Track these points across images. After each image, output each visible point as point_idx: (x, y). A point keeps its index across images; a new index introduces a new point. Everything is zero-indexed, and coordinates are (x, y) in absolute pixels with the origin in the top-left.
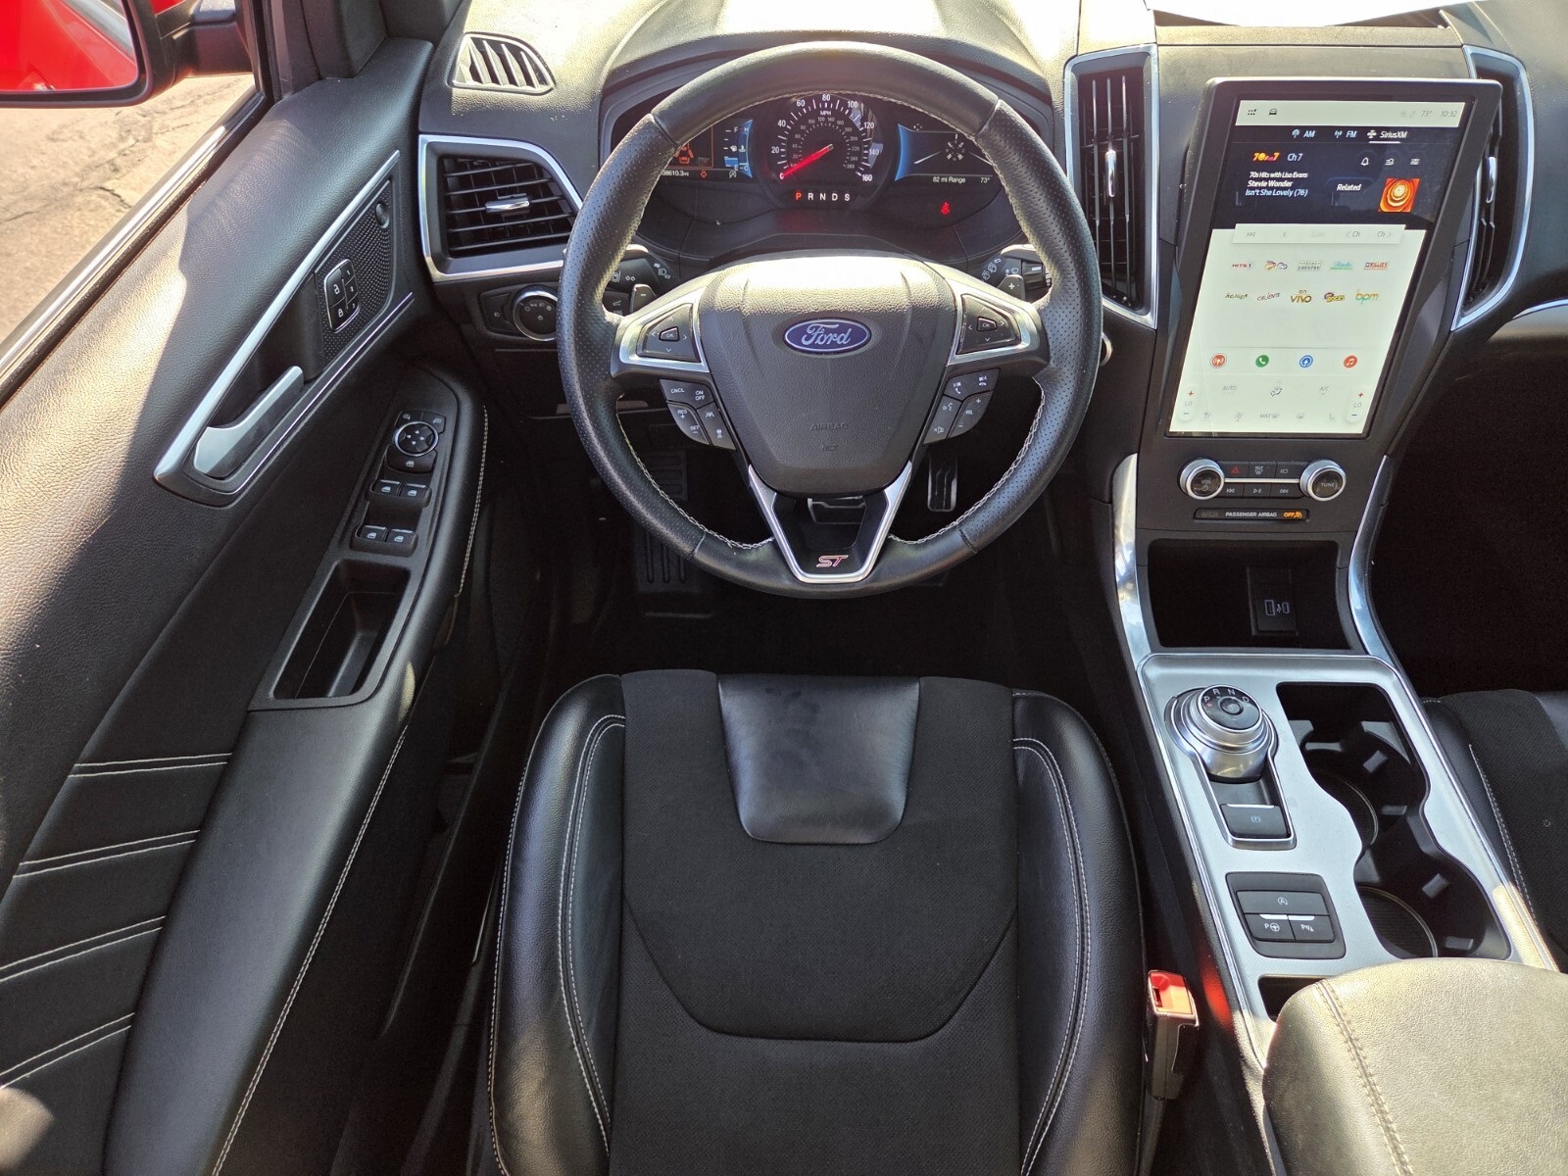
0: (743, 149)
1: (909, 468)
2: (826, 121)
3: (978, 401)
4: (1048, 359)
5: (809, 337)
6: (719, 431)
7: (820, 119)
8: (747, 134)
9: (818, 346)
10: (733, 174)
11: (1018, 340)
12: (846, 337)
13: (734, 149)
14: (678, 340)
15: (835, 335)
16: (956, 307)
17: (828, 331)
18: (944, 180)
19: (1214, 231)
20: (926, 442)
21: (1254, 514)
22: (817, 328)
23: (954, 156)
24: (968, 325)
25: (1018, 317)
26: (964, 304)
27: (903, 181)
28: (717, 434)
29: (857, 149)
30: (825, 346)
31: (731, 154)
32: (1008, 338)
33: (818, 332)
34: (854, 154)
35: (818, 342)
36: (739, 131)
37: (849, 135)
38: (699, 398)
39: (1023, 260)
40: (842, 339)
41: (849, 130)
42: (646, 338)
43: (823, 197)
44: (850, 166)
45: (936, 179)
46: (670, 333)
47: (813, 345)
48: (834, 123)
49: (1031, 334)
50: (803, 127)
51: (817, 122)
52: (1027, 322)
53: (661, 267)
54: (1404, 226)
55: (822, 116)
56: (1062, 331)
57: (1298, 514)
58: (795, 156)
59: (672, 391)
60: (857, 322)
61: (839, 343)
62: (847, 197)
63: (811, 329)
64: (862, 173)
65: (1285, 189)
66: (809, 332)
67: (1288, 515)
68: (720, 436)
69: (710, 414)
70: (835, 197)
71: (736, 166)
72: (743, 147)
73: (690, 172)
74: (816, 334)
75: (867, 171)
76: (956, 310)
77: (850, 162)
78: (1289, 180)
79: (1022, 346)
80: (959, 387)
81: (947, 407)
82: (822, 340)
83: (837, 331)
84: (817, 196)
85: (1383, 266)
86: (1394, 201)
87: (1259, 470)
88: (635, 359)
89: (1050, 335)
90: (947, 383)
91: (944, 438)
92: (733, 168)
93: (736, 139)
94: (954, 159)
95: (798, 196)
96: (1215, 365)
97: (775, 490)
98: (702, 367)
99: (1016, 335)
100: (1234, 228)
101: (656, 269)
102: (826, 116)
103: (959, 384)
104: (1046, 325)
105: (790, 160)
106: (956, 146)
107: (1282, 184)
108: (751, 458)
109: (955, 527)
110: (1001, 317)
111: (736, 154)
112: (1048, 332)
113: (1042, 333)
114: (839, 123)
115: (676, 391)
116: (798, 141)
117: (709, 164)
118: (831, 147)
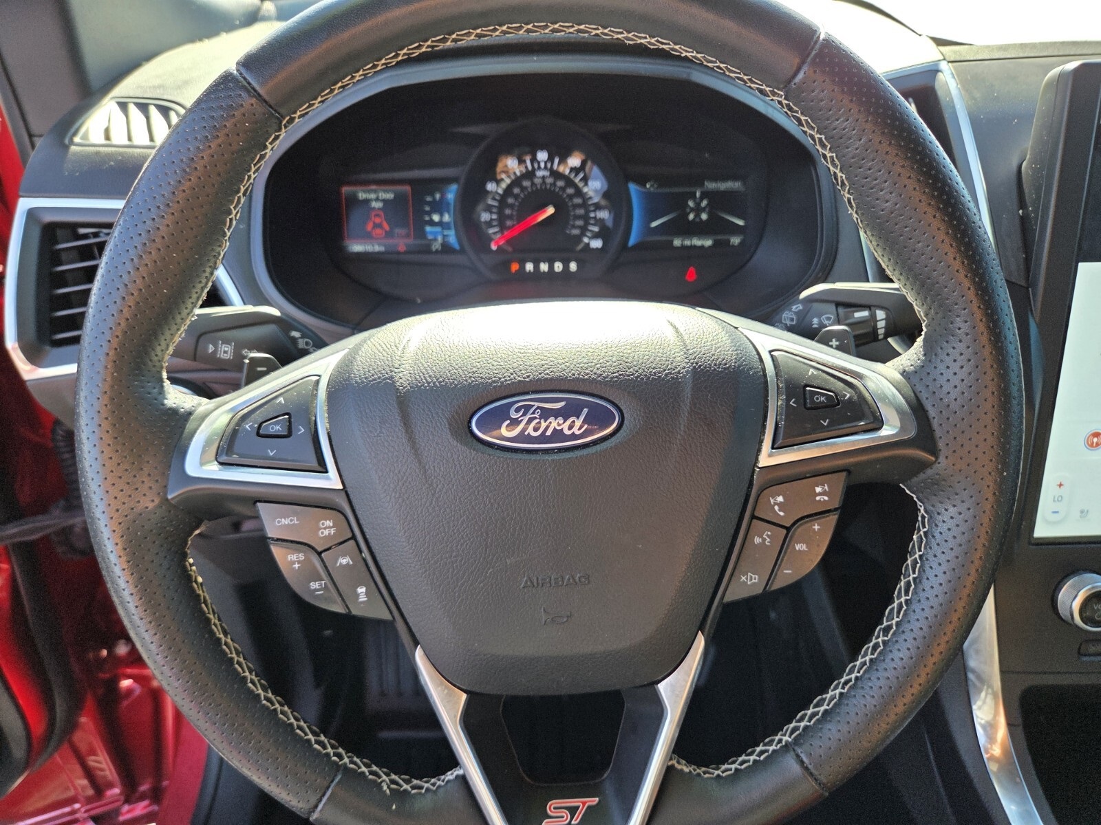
0: (447, 218)
1: (700, 643)
2: (544, 182)
3: (816, 527)
4: (934, 451)
5: (515, 422)
6: (361, 590)
7: (537, 181)
8: (452, 202)
9: (530, 439)
10: (436, 246)
11: (878, 423)
12: (578, 423)
13: (436, 218)
14: (289, 435)
15: (560, 420)
16: (764, 370)
17: (546, 414)
18: (687, 243)
19: (1080, 264)
20: (729, 598)
22: (527, 408)
23: (698, 215)
24: (788, 400)
25: (870, 385)
26: (776, 365)
27: (638, 247)
28: (357, 595)
29: (582, 211)
30: (543, 439)
31: (432, 223)
32: (861, 420)
33: (528, 416)
34: (579, 217)
35: (530, 431)
36: (441, 198)
37: (571, 197)
38: (326, 532)
39: (838, 304)
40: (570, 428)
41: (570, 191)
42: (235, 433)
43: (544, 267)
44: (576, 232)
45: (677, 242)
46: (275, 424)
47: (522, 437)
48: (554, 184)
49: (900, 411)
50: (516, 191)
51: (533, 184)
52: (889, 393)
53: (302, 337)
55: (539, 177)
56: (954, 406)
58: (509, 223)
59: (276, 522)
60: (601, 398)
61: (567, 432)
62: (573, 266)
63: (517, 410)
64: (591, 238)
66: (514, 415)
68: (363, 598)
69: (344, 561)
70: (558, 266)
71: (439, 237)
72: (447, 215)
73: (385, 246)
74: (526, 419)
75: (595, 236)
76: (765, 375)
77: (574, 227)
79: (887, 431)
80: (779, 504)
81: (763, 538)
82: (536, 429)
83: (564, 414)
84: (537, 267)
88: (213, 470)
89: (932, 413)
90: (758, 496)
91: (759, 591)
92: (435, 240)
93: (439, 207)
94: (697, 220)
95: (515, 267)
96: (1092, 445)
97: (465, 691)
98: (332, 481)
99: (873, 413)
101: (294, 340)
102: (543, 178)
103: (780, 499)
104: (923, 396)
105: (502, 227)
106: (698, 204)
108: (417, 635)
109: (787, 747)
110: (842, 385)
111: (440, 224)
112: (928, 407)
113: (917, 410)
114: (559, 184)
115: (285, 521)
116: (511, 206)
117: (408, 236)
118: (551, 210)
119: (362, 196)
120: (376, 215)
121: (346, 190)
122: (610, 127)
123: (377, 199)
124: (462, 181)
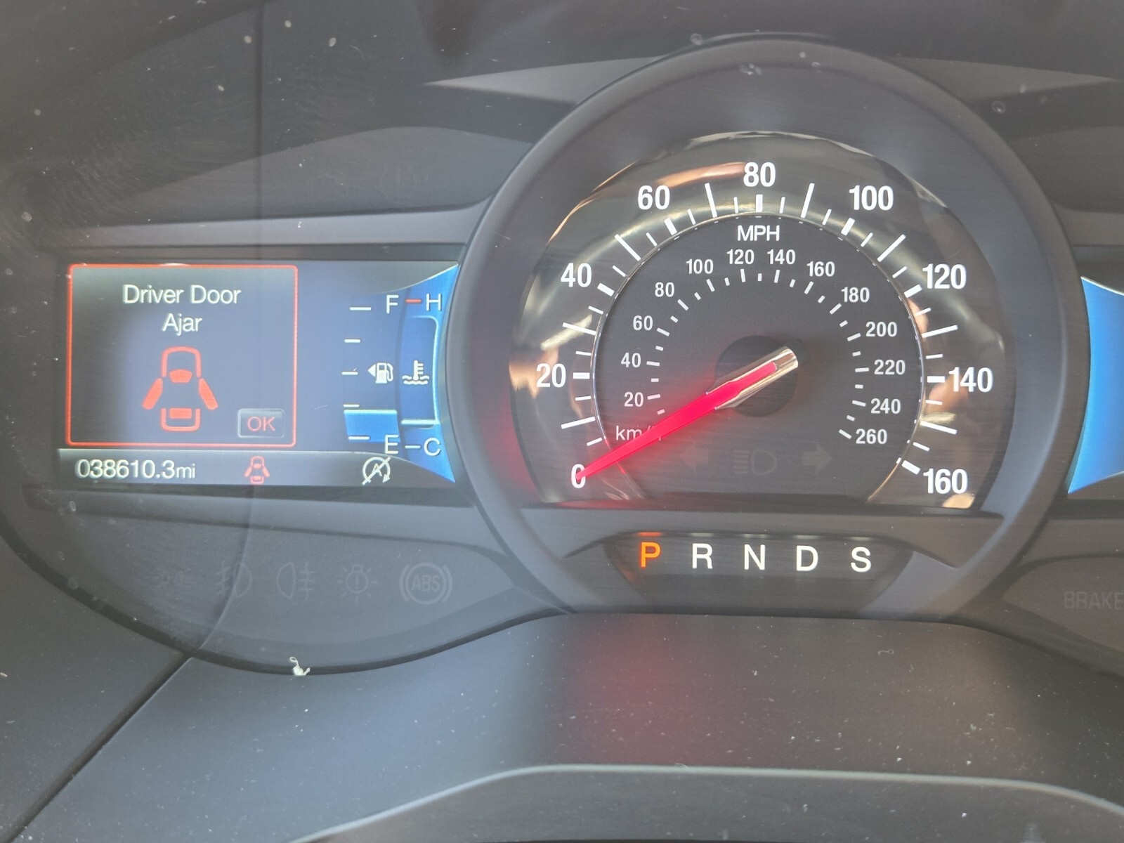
2: (762, 263)
7: (737, 257)
8: (437, 321)
10: (376, 470)
29: (898, 367)
34: (885, 387)
36: (402, 309)
37: (858, 314)
41: (855, 295)
43: (754, 557)
48: (799, 270)
50: (664, 290)
51: (723, 267)
55: (746, 245)
58: (634, 399)
64: (925, 462)
71: (390, 440)
72: (417, 367)
75: (941, 455)
84: (727, 556)
92: (374, 447)
95: (650, 551)
102: (761, 246)
105: (610, 413)
114: (816, 269)
116: (644, 342)
117: (279, 432)
118: (786, 362)
119: (135, 294)
120: (181, 362)
121: (81, 275)
122: (1025, 81)
123: (184, 308)
124: (472, 254)
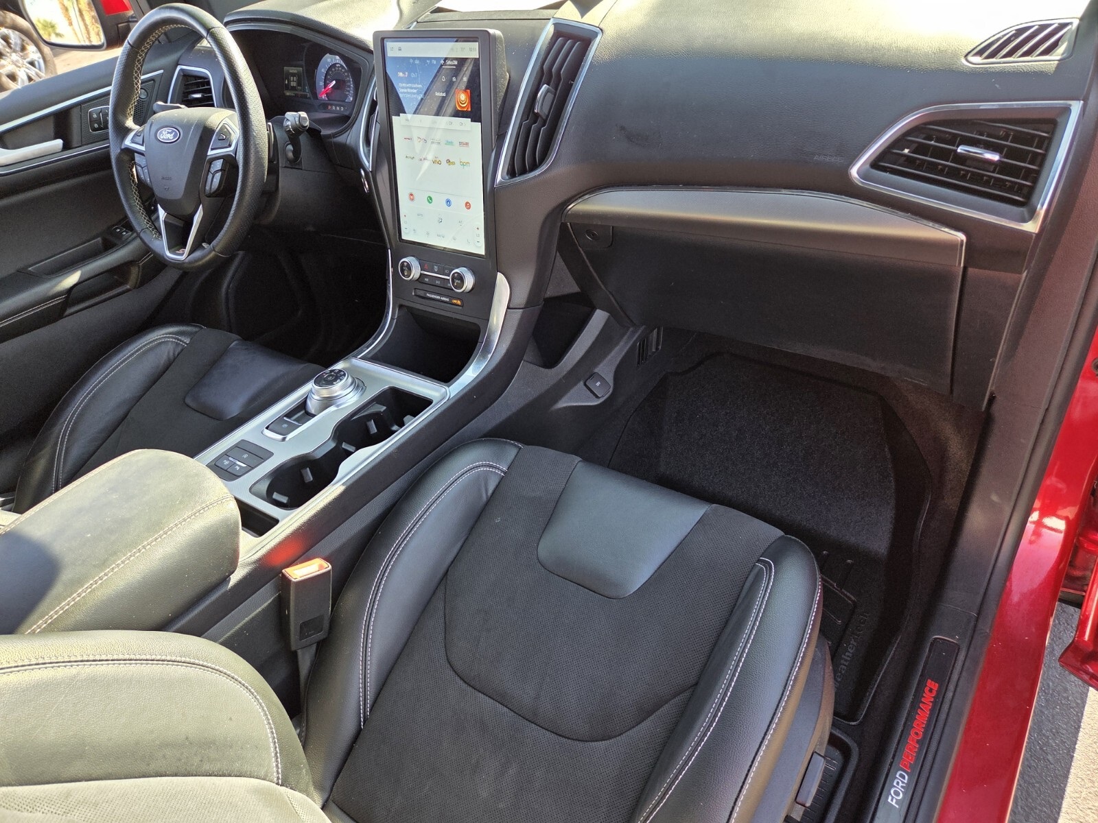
7: (337, 69)
11: (230, 146)
12: (172, 136)
17: (168, 133)
19: (393, 117)
21: (438, 297)
22: (166, 131)
24: (216, 137)
37: (344, 73)
44: (347, 93)
54: (470, 119)
55: (337, 67)
57: (459, 302)
63: (164, 132)
65: (414, 94)
67: (455, 301)
78: (415, 88)
79: (231, 149)
83: (171, 133)
85: (467, 144)
86: (464, 104)
87: (436, 268)
96: (411, 199)
100: (399, 116)
107: (411, 91)
